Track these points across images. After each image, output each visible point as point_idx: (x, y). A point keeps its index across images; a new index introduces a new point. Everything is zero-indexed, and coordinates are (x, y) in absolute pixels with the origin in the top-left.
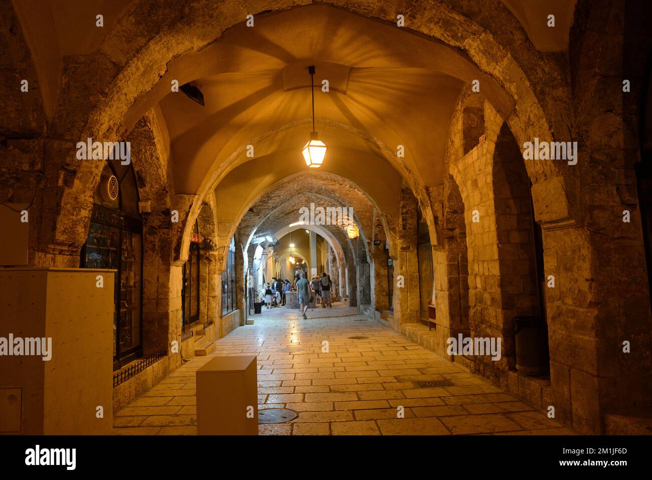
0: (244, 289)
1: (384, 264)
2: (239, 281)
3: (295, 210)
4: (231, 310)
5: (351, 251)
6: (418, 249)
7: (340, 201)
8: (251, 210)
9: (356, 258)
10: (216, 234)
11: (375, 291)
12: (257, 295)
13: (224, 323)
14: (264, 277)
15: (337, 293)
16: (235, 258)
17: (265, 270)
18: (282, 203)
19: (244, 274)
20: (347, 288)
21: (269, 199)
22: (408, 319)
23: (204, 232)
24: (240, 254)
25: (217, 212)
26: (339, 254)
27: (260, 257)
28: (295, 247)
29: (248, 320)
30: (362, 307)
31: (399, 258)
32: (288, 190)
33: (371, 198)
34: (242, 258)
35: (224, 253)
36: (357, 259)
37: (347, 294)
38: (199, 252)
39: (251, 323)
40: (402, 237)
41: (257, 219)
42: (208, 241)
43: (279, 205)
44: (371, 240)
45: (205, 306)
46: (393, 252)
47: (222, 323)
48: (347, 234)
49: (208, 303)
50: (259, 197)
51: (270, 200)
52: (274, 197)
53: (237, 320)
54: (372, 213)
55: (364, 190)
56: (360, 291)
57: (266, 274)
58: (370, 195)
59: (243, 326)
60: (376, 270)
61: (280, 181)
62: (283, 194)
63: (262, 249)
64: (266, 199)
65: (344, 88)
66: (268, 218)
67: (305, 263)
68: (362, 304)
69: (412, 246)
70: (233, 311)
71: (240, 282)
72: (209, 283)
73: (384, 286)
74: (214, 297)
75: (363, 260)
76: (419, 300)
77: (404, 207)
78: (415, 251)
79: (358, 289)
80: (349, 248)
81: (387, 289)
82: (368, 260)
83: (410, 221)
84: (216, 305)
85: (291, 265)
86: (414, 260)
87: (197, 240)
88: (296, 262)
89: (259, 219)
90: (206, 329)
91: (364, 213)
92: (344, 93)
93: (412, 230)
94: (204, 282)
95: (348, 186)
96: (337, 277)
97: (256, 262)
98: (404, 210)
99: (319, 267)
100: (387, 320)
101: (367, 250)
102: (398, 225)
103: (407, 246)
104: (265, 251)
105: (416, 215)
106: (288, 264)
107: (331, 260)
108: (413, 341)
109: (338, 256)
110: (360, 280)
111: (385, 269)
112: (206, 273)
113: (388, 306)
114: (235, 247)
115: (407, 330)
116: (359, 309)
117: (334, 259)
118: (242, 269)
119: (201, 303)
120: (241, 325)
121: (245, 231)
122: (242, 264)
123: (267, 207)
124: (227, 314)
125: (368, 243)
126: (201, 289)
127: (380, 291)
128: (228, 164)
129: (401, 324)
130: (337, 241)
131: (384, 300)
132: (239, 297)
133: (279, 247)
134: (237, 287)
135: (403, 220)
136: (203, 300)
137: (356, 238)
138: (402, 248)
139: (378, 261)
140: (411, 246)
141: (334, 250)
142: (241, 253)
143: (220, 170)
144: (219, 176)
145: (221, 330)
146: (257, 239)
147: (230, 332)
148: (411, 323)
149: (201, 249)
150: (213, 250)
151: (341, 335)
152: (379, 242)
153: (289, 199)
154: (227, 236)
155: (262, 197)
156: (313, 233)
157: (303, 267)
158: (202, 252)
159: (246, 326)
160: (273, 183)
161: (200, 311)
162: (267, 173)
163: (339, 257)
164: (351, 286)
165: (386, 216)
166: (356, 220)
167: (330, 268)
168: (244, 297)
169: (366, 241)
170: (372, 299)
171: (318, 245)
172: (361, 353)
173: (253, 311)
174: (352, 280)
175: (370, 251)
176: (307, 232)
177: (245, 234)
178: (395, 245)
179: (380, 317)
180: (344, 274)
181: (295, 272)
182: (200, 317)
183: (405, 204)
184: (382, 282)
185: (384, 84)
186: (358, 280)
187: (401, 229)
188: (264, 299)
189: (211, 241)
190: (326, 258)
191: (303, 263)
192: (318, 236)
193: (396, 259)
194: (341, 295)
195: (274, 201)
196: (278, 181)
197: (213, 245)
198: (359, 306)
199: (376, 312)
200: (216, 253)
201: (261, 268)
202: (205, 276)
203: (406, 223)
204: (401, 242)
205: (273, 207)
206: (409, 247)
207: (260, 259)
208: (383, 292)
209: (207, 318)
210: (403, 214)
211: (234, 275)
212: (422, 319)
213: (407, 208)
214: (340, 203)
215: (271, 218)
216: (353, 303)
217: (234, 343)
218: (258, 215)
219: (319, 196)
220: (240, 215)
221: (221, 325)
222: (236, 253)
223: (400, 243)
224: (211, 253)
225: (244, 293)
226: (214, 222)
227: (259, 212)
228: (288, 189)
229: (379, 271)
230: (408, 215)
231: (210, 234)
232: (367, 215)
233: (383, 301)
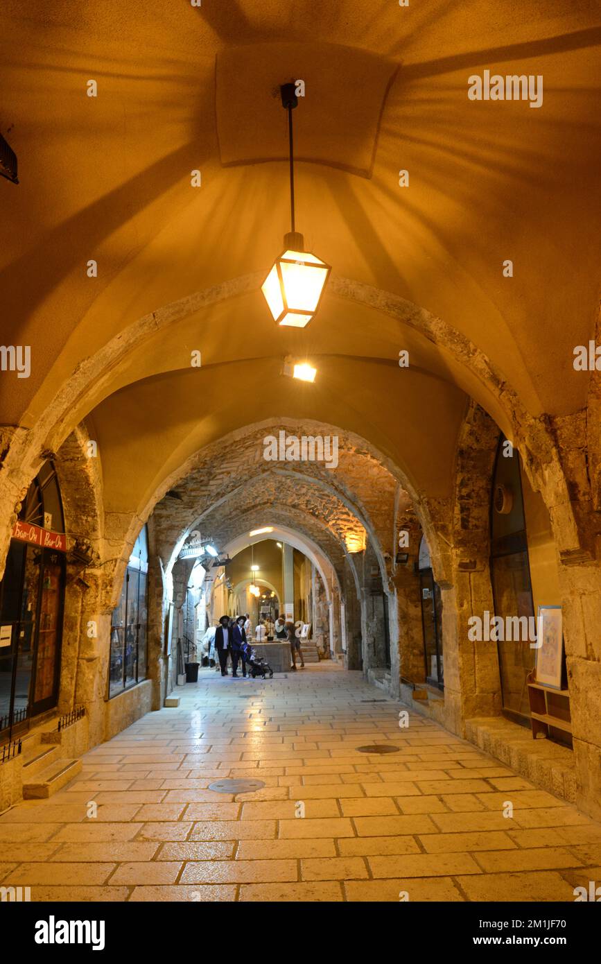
0: (163, 641)
1: (414, 597)
2: (153, 626)
3: (260, 504)
4: (134, 681)
5: (352, 575)
6: (491, 566)
7: (336, 483)
8: (173, 494)
9: (361, 587)
10: (99, 533)
11: (400, 647)
12: (194, 649)
13: (111, 712)
14: (207, 617)
15: (326, 646)
16: (148, 584)
17: (210, 606)
18: (234, 487)
19: (164, 614)
20: (344, 637)
21: (211, 477)
22: (476, 708)
23: (77, 531)
24: (157, 576)
25: (104, 492)
26: (329, 580)
27: (200, 586)
28: (259, 570)
29: (168, 698)
30: (372, 673)
31: (454, 583)
32: (244, 463)
33: (397, 469)
34: (159, 584)
35: (115, 573)
36: (363, 589)
37: (344, 647)
38: (64, 570)
39: (175, 704)
40: (461, 543)
41: (190, 514)
42: (84, 547)
43: (229, 489)
44: (391, 553)
45: (71, 678)
46: (444, 573)
47: (108, 709)
48: (346, 545)
49: (77, 672)
50: (186, 466)
51: (213, 479)
52: (220, 474)
53: (146, 699)
54: (392, 505)
55: (385, 454)
56: (369, 645)
57: (212, 613)
58: (397, 464)
59: (158, 710)
60: (400, 608)
61: (226, 437)
62: (235, 469)
63: (204, 571)
64: (205, 478)
65: (365, 160)
66: (211, 516)
67: (275, 596)
68: (372, 667)
69: (481, 562)
70: (137, 683)
71: (155, 629)
72: (81, 632)
73: (416, 637)
74: (90, 660)
75: (375, 589)
76: (496, 669)
77: (463, 484)
78: (487, 572)
79: (365, 640)
80: (348, 570)
81: (421, 643)
82: (386, 589)
83: (475, 512)
84: (94, 676)
85: (255, 599)
86: (486, 588)
87: (59, 545)
88: (262, 594)
89: (192, 514)
90: (63, 731)
91: (378, 505)
92: (367, 174)
93: (480, 530)
94: (72, 629)
95: (354, 448)
96: (326, 620)
97: (194, 593)
98: (464, 490)
99: (297, 603)
100: (427, 705)
101: (383, 571)
102: (452, 520)
103: (470, 561)
104: (209, 574)
105: (486, 499)
106: (249, 597)
107: (316, 591)
108: (500, 764)
109: (328, 584)
110: (368, 626)
111: (416, 606)
112: (76, 612)
113: (424, 673)
114: (147, 564)
115: (480, 734)
116: (367, 676)
117: (322, 590)
118: (159, 604)
119: (64, 672)
120: (155, 708)
121: (166, 537)
122: (160, 594)
123: (206, 493)
124: (122, 691)
125: (386, 558)
126: (64, 643)
127: (408, 646)
128: (101, 368)
129: (463, 718)
130: (327, 560)
131: (415, 663)
132: (152, 656)
133: (234, 569)
134: (150, 637)
135: (462, 510)
136: (67, 666)
137: (360, 553)
138: (462, 565)
139: (404, 591)
140: (477, 561)
141: (322, 574)
142: (160, 574)
143: (81, 380)
144: (81, 395)
145: (106, 727)
146: (191, 550)
147: (126, 726)
148: (483, 716)
149: (70, 563)
150: (93, 566)
151: (342, 739)
152: (405, 557)
153: (246, 481)
154: (122, 538)
155: (193, 469)
156: (287, 546)
157: (272, 602)
158: (70, 570)
159: (164, 712)
160: (214, 438)
161: (62, 688)
162: (198, 415)
163: (330, 586)
164: (350, 633)
165: (428, 503)
166: (364, 519)
167: (314, 603)
168: (162, 655)
169: (381, 555)
170: (393, 661)
171: (296, 569)
172: (395, 799)
173: (182, 678)
174: (354, 625)
175: (389, 573)
176: (279, 545)
177: (168, 542)
178: (447, 560)
179: (411, 696)
180: (337, 613)
181: (259, 610)
182: (61, 702)
183: (466, 478)
184: (412, 630)
185: (465, 147)
186: (364, 626)
187: (458, 527)
188: (206, 654)
189: (88, 548)
190: (309, 587)
191: (272, 595)
192: (296, 552)
193: (448, 586)
194: (332, 648)
195: (220, 482)
196: (223, 435)
197: (94, 556)
198: (367, 671)
199: (402, 685)
200: (98, 572)
201: (203, 603)
202: (75, 618)
203: (468, 516)
204: (459, 552)
205: (218, 494)
206: (475, 563)
207: (200, 588)
208: (414, 648)
209: (75, 703)
210: (462, 498)
211: (144, 616)
212: (505, 708)
213: (470, 487)
214: (336, 489)
215: (218, 516)
216: (355, 664)
217: (125, 756)
218: (192, 508)
219: (298, 475)
220: (148, 501)
221: (106, 714)
222: (148, 575)
223: (457, 555)
224: (88, 571)
225: (162, 649)
226: (95, 510)
227: (193, 503)
228: (244, 459)
229: (406, 610)
230: (471, 501)
231: (88, 534)
232: (384, 509)
233: (414, 666)
